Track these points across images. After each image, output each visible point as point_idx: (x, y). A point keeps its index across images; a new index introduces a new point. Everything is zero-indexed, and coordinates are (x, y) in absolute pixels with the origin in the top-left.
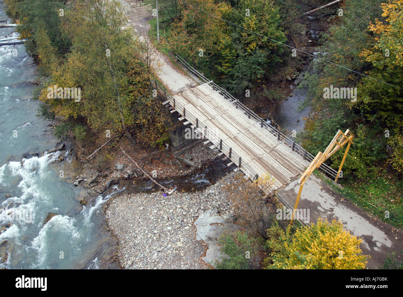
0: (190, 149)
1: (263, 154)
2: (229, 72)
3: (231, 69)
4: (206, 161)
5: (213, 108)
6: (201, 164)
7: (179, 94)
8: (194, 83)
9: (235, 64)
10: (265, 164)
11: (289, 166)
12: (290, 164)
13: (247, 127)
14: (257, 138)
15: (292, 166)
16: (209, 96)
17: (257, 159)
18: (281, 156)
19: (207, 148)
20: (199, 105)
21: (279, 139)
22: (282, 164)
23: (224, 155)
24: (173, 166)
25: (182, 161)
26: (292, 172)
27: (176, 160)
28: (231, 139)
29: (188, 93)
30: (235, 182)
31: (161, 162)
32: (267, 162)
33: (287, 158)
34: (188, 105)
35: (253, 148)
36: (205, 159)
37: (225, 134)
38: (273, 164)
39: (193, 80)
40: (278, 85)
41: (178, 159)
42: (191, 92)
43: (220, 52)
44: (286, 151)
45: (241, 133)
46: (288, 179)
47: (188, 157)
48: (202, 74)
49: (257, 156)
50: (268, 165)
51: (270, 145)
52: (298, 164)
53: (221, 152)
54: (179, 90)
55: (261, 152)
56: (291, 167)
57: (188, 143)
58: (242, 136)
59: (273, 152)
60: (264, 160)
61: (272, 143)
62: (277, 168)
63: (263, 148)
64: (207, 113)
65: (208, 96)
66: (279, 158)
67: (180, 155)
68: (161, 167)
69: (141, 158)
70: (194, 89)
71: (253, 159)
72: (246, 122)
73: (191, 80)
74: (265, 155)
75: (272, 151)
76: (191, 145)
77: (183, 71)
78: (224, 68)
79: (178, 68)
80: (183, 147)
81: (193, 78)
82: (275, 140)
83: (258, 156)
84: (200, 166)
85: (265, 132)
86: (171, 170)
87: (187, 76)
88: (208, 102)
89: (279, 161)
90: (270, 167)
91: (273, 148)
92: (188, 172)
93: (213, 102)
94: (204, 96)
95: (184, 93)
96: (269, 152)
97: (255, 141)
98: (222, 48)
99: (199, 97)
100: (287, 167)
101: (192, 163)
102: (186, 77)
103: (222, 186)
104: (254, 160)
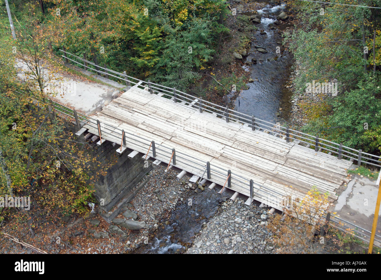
0: (130, 202)
1: (276, 168)
2: (156, 64)
3: (158, 59)
4: (162, 214)
5: (165, 121)
6: (157, 221)
7: (98, 113)
8: (113, 91)
9: (163, 49)
10: (286, 181)
11: (322, 174)
12: (322, 171)
13: (231, 136)
14: (256, 148)
15: (327, 173)
16: (149, 105)
17: (270, 177)
18: (304, 163)
19: (156, 193)
20: (140, 121)
21: (288, 140)
22: (311, 174)
23: (218, 187)
24: (110, 237)
25: (122, 226)
26: (332, 181)
27: (112, 226)
28: (217, 158)
29: (111, 107)
30: (225, 232)
31: (88, 237)
32: (289, 178)
33: (314, 164)
34: (121, 126)
35: (256, 163)
36: (160, 211)
37: (204, 155)
38: (297, 178)
39: (109, 86)
40: (227, 70)
41: (115, 224)
42: (117, 105)
43: (135, 34)
44: (307, 155)
45: (227, 147)
46: (332, 194)
47: (131, 216)
48: (124, 74)
49: (269, 172)
50: (292, 181)
51: (278, 152)
52: (334, 169)
53: (211, 183)
54: (93, 106)
55: (271, 166)
56: (326, 175)
57: (124, 193)
58: (231, 151)
59: (289, 160)
60: (282, 176)
61: (280, 148)
62: (307, 182)
63: (272, 160)
64: (159, 130)
65: (147, 106)
66: (303, 167)
67: (116, 217)
68: (91, 247)
69: (51, 241)
70: (119, 100)
71: (265, 179)
72: (226, 129)
73: (106, 87)
74: (279, 169)
75: (287, 159)
76: (130, 196)
77: (85, 76)
78: (147, 58)
79: (74, 73)
80: (117, 203)
81: (108, 83)
82: (283, 144)
83: (271, 173)
84: (156, 225)
85: (262, 136)
86: (109, 246)
87: (96, 82)
88: (153, 114)
89: (304, 171)
90: (297, 183)
91: (286, 156)
92: (140, 240)
93: (159, 112)
94: (142, 107)
95: (106, 109)
96: (283, 163)
97: (254, 152)
98: (137, 28)
99: (134, 109)
100: (322, 177)
101: (141, 224)
102: (96, 85)
103: (208, 244)
104: (268, 180)
